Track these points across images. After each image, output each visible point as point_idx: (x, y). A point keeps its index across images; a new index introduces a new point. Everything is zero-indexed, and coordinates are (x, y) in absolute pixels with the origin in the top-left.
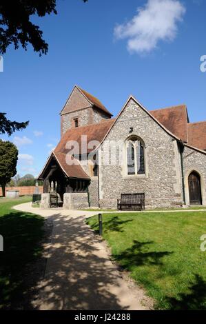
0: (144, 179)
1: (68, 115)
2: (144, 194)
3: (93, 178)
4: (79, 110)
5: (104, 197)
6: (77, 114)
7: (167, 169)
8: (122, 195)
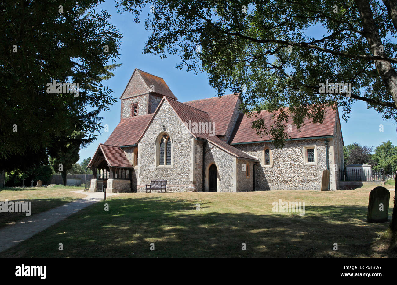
0: (170, 169)
1: (128, 100)
2: (166, 181)
3: (135, 167)
4: (138, 96)
5: (140, 183)
6: (136, 100)
7: (186, 161)
8: (152, 181)
